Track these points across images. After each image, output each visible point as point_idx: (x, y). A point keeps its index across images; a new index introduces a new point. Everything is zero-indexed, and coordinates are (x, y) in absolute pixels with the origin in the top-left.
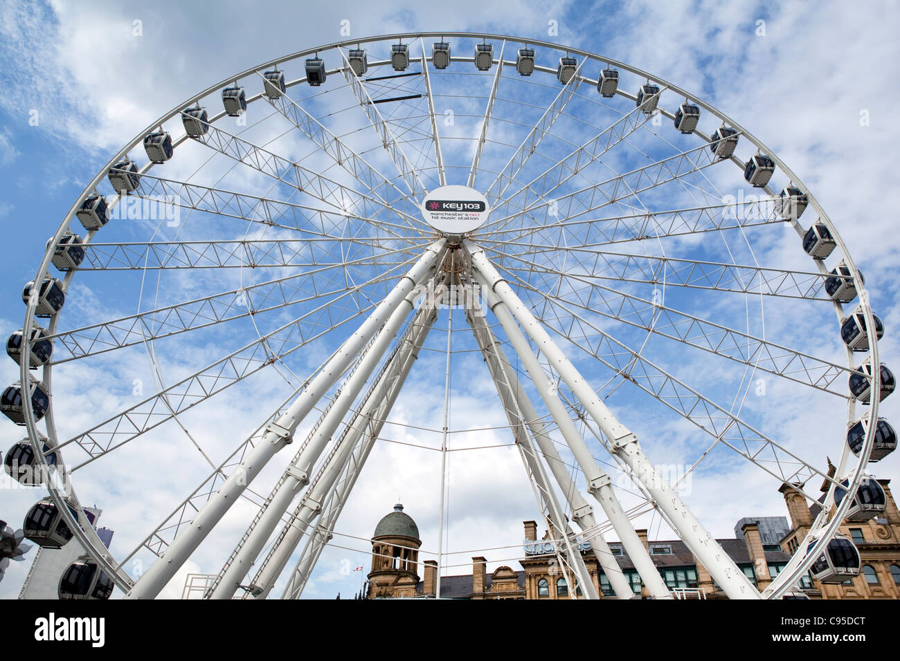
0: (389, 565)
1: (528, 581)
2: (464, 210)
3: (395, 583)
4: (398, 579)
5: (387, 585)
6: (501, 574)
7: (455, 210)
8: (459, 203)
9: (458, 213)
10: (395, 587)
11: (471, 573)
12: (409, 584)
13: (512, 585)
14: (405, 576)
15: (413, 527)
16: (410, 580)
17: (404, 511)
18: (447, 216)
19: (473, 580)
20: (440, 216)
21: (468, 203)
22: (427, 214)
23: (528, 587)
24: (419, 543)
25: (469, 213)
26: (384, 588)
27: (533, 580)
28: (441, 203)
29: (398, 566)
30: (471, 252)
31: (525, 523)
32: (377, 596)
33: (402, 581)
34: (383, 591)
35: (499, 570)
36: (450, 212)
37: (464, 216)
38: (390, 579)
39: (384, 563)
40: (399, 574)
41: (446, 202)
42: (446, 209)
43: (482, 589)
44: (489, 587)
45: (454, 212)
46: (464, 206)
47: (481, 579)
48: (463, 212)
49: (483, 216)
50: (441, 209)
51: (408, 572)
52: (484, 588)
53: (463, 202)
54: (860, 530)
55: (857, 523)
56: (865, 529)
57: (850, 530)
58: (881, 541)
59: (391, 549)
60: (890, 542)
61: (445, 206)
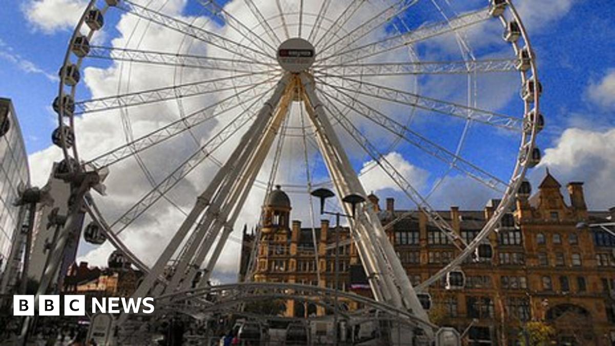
6: (337, 230)
7: (295, 56)
9: (298, 58)
11: (320, 227)
14: (281, 229)
15: (287, 199)
19: (321, 231)
20: (287, 60)
24: (290, 209)
28: (288, 51)
33: (279, 231)
39: (269, 221)
41: (292, 50)
46: (301, 53)
47: (326, 232)
49: (311, 59)
51: (283, 227)
54: (556, 213)
55: (555, 208)
56: (560, 212)
57: (550, 212)
58: (568, 219)
59: (273, 213)
60: (573, 220)
61: (290, 53)
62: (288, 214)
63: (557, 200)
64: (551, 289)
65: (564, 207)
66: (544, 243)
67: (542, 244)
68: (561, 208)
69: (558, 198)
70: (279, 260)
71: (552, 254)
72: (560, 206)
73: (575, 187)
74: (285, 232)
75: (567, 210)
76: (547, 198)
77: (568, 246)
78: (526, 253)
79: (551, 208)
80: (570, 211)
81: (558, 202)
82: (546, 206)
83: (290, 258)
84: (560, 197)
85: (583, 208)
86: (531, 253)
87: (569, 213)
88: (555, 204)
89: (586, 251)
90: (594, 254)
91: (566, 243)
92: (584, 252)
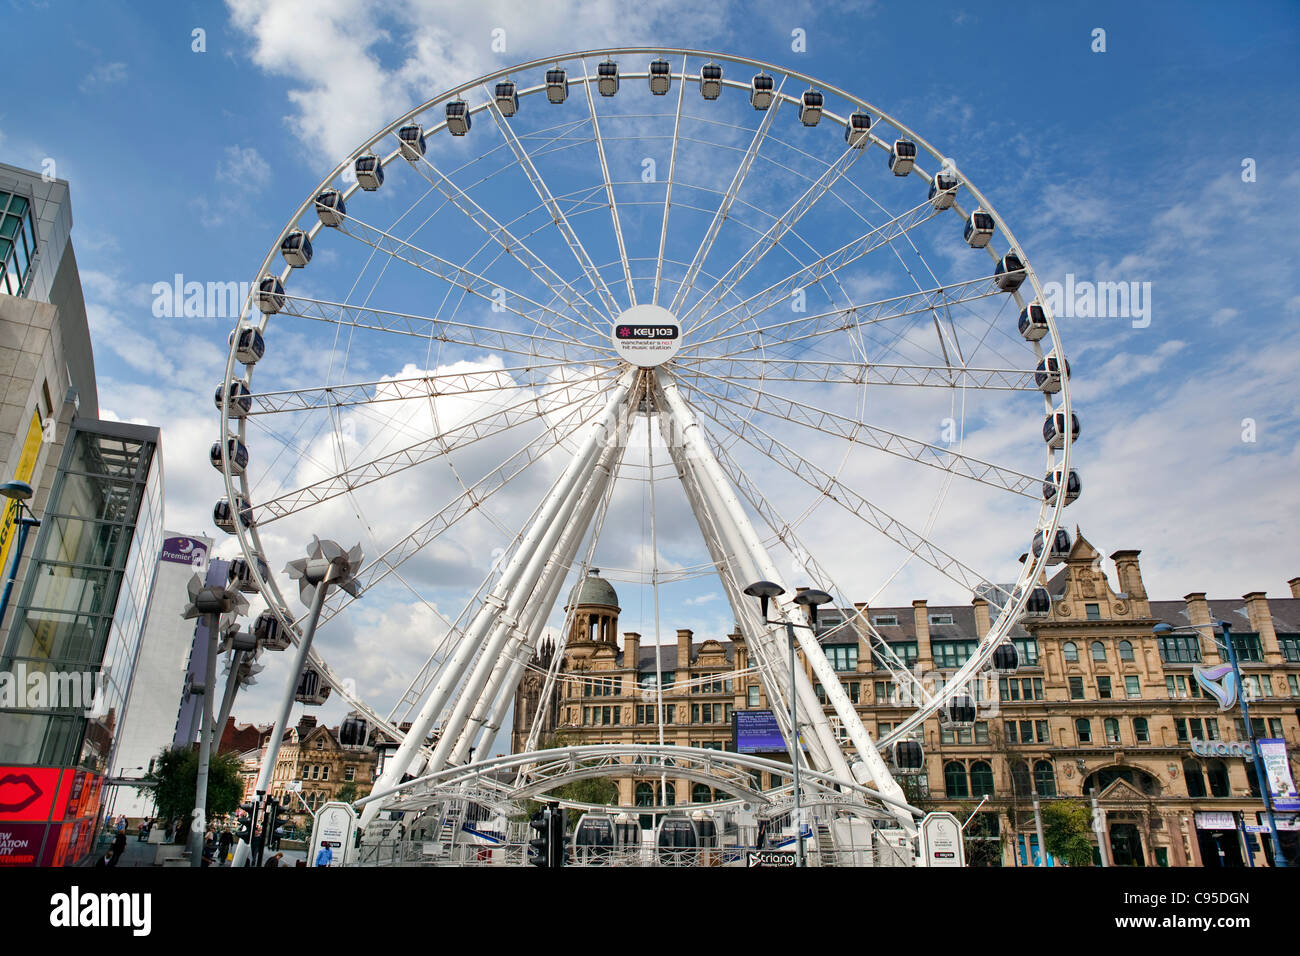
0: (586, 636)
1: (736, 655)
2: (657, 337)
3: (593, 656)
4: (597, 652)
5: (584, 657)
6: (708, 648)
7: (646, 337)
8: (651, 327)
9: (650, 341)
10: (594, 660)
11: (676, 643)
12: (610, 656)
13: (720, 660)
14: (603, 649)
15: (612, 594)
16: (609, 653)
17: (600, 575)
18: (638, 345)
19: (677, 651)
20: (631, 345)
21: (660, 327)
22: (617, 343)
23: (736, 661)
24: (618, 611)
25: (661, 341)
26: (581, 661)
27: (742, 655)
28: (632, 328)
29: (595, 637)
30: (663, 387)
32: (574, 669)
33: (600, 653)
34: (580, 664)
35: (706, 643)
36: (640, 340)
37: (656, 345)
38: (588, 651)
39: (580, 634)
40: (597, 646)
41: (638, 327)
42: (638, 337)
43: (687, 664)
44: (695, 661)
45: (646, 340)
46: (656, 332)
47: (686, 652)
48: (656, 340)
49: (676, 343)
50: (632, 336)
51: (606, 644)
52: (689, 663)
53: (656, 327)
54: (1097, 605)
55: (1095, 598)
56: (1102, 605)
57: (1086, 605)
58: (1118, 618)
59: (587, 619)
60: (1126, 618)
61: (636, 332)
62: (615, 620)
63: (1096, 583)
65: (1109, 595)
66: (1077, 661)
67: (1072, 661)
68: (1104, 597)
69: (1096, 579)
70: (602, 705)
71: (1090, 679)
72: (1103, 594)
73: (1126, 558)
74: (610, 653)
75: (1113, 601)
76: (1080, 580)
77: (1117, 664)
78: (1047, 679)
79: (1086, 598)
80: (1118, 602)
81: (1098, 586)
82: (1078, 595)
83: (622, 701)
84: (1101, 577)
85: (1141, 596)
86: (1054, 678)
87: (1118, 606)
88: (1092, 590)
89: (1149, 672)
90: (1162, 677)
91: (1114, 659)
92: (1145, 673)
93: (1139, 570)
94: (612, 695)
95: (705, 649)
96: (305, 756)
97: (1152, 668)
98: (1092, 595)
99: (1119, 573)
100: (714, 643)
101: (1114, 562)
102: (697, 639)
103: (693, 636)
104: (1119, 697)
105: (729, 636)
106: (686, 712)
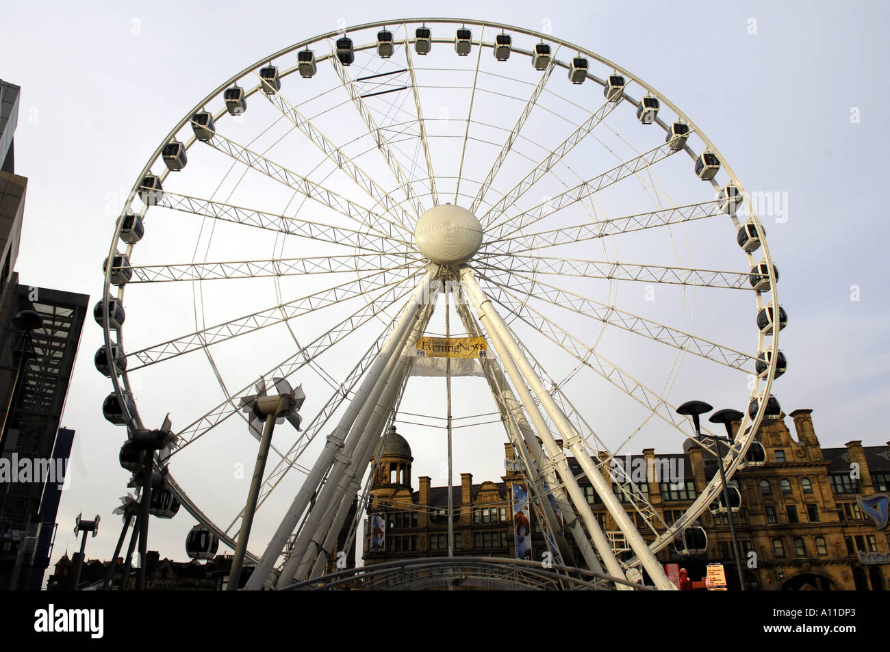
0: (388, 480)
1: (508, 493)
3: (394, 496)
4: (396, 492)
5: (387, 496)
6: (485, 487)
10: (395, 499)
11: (461, 485)
12: (407, 496)
13: (496, 497)
14: (401, 491)
16: (405, 493)
17: (397, 432)
19: (461, 491)
23: (508, 498)
24: (412, 459)
31: (505, 444)
33: (399, 494)
34: (385, 501)
35: (485, 483)
38: (389, 492)
39: (382, 479)
40: (397, 486)
43: (469, 500)
44: (475, 499)
47: (469, 491)
51: (403, 486)
52: (471, 499)
54: (783, 451)
55: (781, 445)
56: (787, 451)
57: (775, 451)
58: (798, 460)
59: (388, 466)
60: (804, 460)
62: (410, 467)
63: (782, 434)
64: (784, 556)
65: (792, 444)
66: (771, 494)
67: (768, 494)
68: (788, 445)
69: (781, 431)
70: (402, 535)
71: (781, 507)
72: (787, 443)
73: (802, 416)
74: (408, 494)
75: (795, 448)
76: (770, 432)
77: (801, 496)
78: (749, 508)
79: (774, 445)
80: (799, 448)
81: (783, 437)
82: (768, 444)
83: (417, 531)
84: (785, 430)
85: (814, 444)
86: (755, 508)
87: (798, 451)
88: (779, 440)
89: (824, 501)
90: (834, 505)
91: (798, 492)
92: (822, 503)
93: (812, 424)
94: (410, 526)
95: (482, 488)
96: (150, 584)
97: (826, 499)
98: (779, 443)
99: (796, 427)
100: (490, 483)
101: (792, 418)
102: (475, 481)
103: (473, 478)
104: (803, 521)
105: (502, 478)
106: (470, 539)
